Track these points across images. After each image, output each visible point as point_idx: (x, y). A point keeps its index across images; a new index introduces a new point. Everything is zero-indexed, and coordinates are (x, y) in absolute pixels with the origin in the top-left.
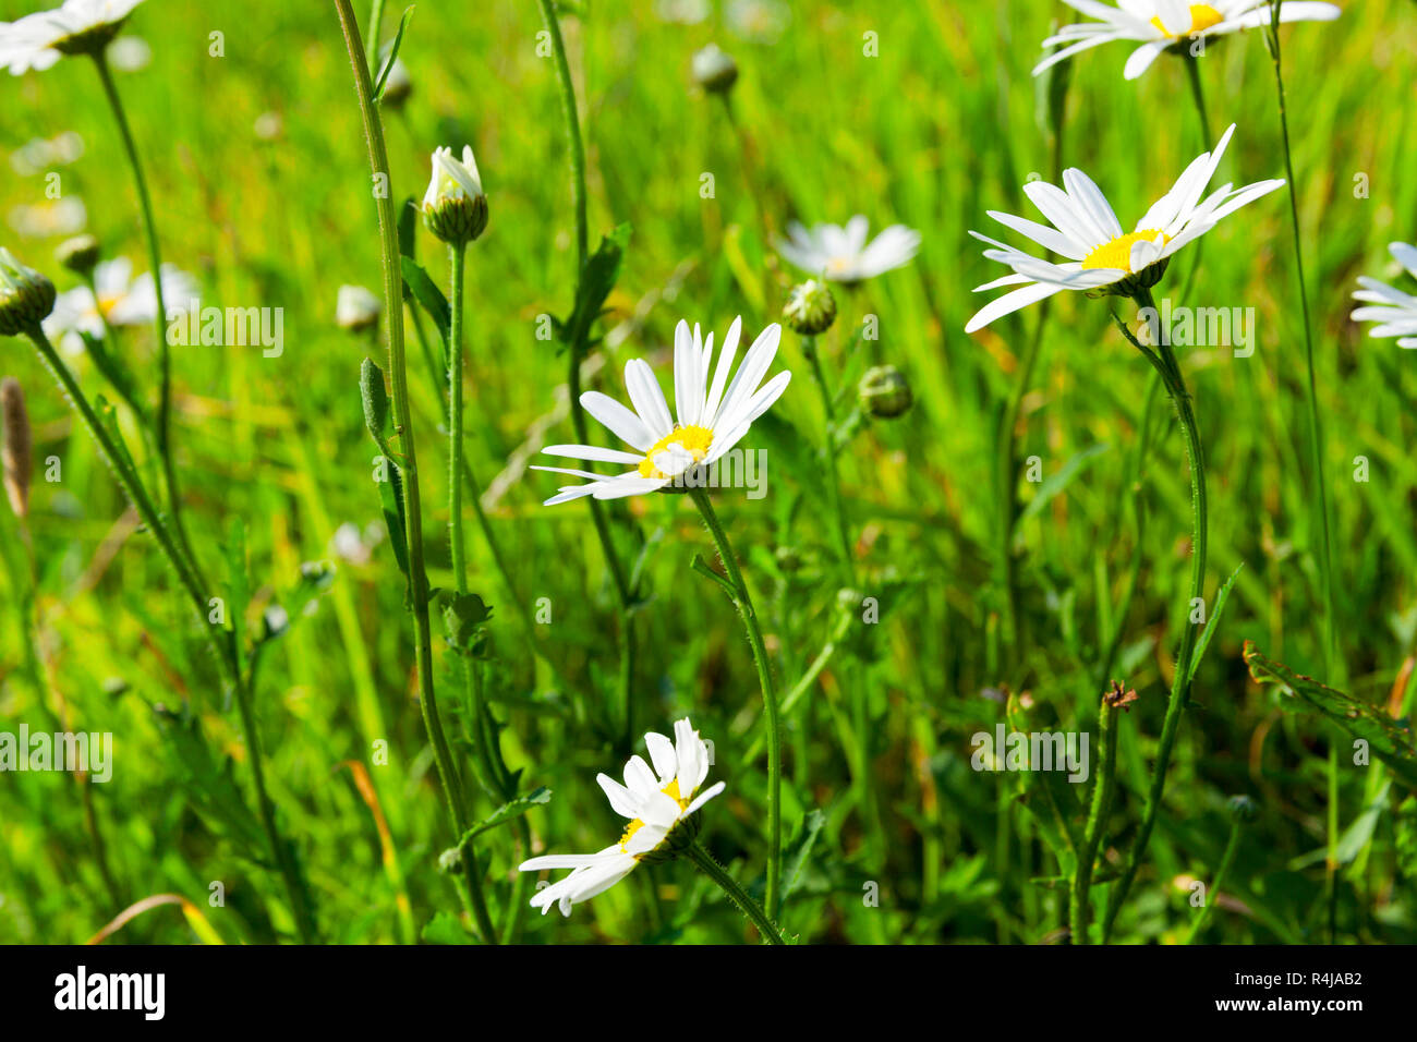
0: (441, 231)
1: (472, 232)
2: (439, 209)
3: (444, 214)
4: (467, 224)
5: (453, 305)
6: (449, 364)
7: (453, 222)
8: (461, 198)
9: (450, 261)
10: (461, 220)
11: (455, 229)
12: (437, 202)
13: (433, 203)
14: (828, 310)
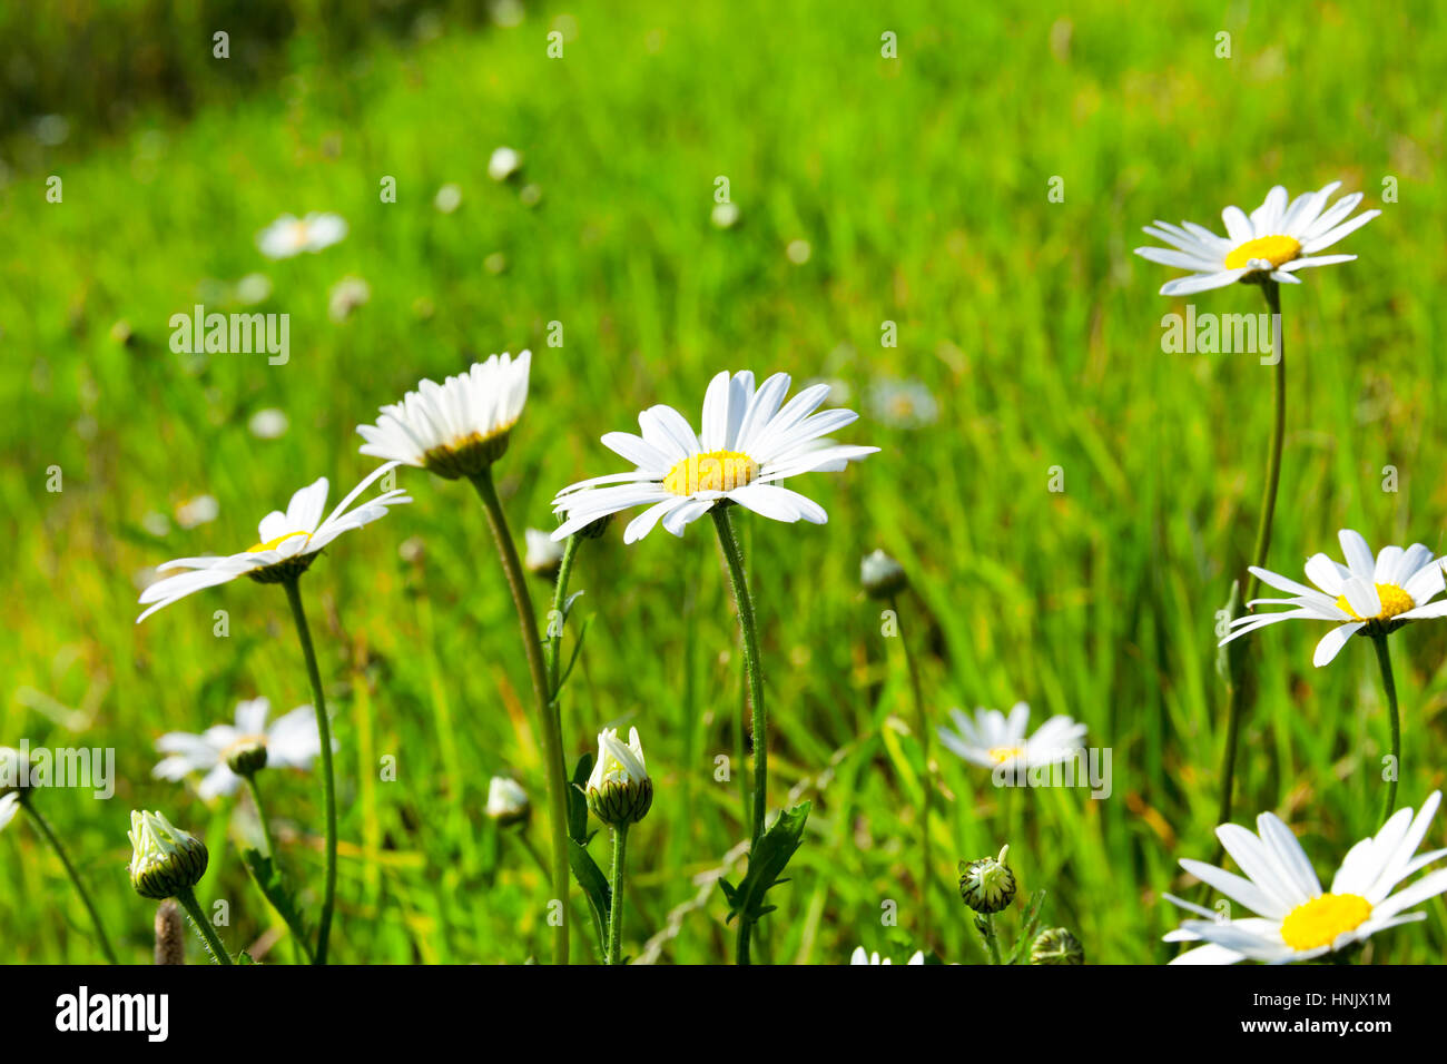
0: (605, 814)
1: (636, 814)
2: (603, 792)
3: (608, 798)
4: (631, 808)
5: (613, 889)
6: (607, 949)
7: (617, 807)
8: (626, 782)
9: (613, 843)
10: (625, 805)
11: (619, 813)
12: (602, 786)
13: (598, 787)
14: (1006, 889)
